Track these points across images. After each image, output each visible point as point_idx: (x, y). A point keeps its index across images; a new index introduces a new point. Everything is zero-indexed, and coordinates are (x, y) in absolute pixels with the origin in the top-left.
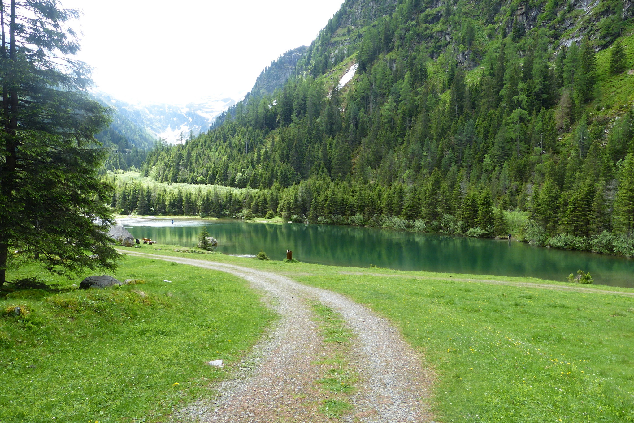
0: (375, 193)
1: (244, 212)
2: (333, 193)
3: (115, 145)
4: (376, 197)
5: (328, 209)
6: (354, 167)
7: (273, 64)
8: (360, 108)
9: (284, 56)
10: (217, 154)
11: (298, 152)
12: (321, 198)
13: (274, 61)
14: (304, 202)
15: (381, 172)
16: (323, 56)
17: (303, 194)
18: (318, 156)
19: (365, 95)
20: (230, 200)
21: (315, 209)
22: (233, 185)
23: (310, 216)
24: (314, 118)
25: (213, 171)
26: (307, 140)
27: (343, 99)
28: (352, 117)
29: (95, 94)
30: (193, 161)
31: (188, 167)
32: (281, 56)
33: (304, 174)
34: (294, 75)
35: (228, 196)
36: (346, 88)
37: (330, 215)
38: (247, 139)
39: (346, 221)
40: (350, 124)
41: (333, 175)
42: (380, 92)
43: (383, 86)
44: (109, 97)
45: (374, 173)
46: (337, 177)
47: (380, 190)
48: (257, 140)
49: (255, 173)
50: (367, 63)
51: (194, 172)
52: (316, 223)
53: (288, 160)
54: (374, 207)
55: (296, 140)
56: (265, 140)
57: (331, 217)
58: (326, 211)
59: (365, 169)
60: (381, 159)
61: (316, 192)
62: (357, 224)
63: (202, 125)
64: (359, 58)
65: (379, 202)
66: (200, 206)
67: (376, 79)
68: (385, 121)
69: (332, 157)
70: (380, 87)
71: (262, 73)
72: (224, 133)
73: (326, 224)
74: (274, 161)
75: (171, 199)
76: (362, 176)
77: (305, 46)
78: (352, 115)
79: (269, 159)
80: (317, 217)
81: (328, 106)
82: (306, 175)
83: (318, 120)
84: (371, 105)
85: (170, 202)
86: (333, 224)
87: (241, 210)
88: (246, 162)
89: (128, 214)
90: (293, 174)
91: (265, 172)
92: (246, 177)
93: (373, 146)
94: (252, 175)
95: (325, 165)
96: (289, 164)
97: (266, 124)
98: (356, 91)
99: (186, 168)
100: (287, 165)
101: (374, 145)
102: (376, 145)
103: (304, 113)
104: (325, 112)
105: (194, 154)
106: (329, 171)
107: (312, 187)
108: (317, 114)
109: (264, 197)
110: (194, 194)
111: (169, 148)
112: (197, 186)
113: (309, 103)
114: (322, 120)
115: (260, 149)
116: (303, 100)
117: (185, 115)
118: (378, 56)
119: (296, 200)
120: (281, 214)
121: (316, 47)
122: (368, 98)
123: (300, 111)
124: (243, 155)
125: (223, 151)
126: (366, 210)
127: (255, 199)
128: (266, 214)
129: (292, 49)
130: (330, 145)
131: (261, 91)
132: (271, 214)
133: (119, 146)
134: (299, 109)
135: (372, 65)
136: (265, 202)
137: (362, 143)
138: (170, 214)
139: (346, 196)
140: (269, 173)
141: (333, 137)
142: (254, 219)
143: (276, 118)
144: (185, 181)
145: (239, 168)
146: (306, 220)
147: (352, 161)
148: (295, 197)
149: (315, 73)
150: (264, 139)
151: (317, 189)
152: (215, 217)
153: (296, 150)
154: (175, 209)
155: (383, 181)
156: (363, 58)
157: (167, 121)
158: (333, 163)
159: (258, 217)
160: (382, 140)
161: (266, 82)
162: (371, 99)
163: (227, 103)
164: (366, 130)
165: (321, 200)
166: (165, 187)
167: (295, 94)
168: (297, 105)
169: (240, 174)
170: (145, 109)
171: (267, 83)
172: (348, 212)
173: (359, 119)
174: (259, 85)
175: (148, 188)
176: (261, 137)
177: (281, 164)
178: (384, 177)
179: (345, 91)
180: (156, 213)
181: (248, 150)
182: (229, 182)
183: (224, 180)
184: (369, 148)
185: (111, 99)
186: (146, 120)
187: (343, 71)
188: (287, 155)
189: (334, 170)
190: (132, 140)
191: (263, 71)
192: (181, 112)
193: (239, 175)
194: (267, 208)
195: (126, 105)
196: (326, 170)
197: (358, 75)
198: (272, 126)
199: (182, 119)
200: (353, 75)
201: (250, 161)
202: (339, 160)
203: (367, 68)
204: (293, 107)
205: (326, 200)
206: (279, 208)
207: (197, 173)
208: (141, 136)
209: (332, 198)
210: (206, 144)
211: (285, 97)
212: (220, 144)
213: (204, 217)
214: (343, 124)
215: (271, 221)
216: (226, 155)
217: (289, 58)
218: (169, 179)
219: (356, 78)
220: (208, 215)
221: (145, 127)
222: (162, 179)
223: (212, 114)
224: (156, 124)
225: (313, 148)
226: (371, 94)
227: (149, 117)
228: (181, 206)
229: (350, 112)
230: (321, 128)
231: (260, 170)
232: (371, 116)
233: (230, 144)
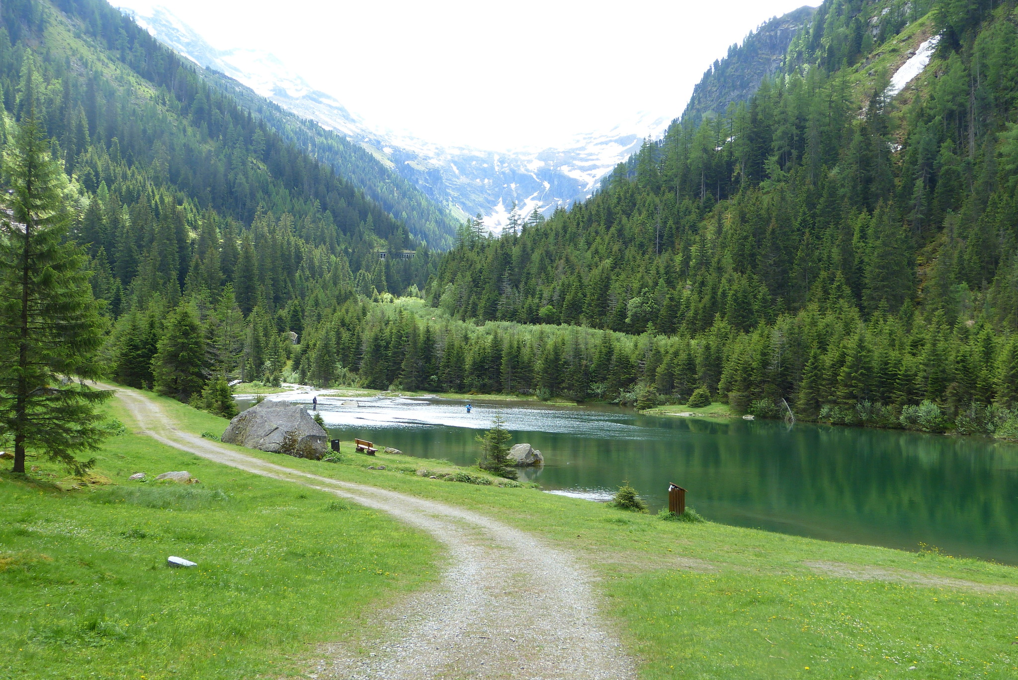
0: (975, 348)
1: (640, 390)
2: (861, 346)
3: (382, 241)
4: (976, 357)
5: (846, 385)
6: (924, 285)
7: (734, 52)
8: (941, 140)
9: (759, 34)
10: (589, 254)
11: (778, 248)
12: (828, 359)
13: (736, 45)
14: (787, 369)
15: (994, 298)
16: (852, 25)
17: (782, 347)
18: (829, 257)
19: (955, 108)
20: (609, 360)
21: (814, 385)
22: (619, 326)
23: (801, 403)
24: (825, 167)
25: (576, 293)
26: (804, 221)
27: (899, 122)
28: (920, 162)
29: (350, 136)
30: (534, 270)
31: (521, 286)
32: (751, 32)
33: (794, 301)
34: (782, 75)
35: (604, 350)
36: (908, 95)
37: (850, 401)
38: (659, 221)
39: (892, 419)
40: (917, 178)
41: (866, 304)
42: (996, 99)
43: (1004, 82)
44: (379, 142)
45: (976, 300)
46: (877, 308)
47: (988, 339)
48: (683, 222)
49: (671, 299)
50: (962, 30)
51: (533, 296)
52: (814, 421)
53: (754, 266)
54: (972, 384)
55: (773, 220)
56: (704, 222)
57: (853, 407)
58: (841, 391)
59: (952, 288)
60: (997, 263)
61: (815, 344)
62: (924, 426)
63: (571, 197)
64: (941, 19)
65: (984, 372)
66: (538, 373)
67: (984, 66)
68: (1008, 167)
69: (866, 260)
70: (995, 86)
71: (707, 75)
72: (609, 208)
73: (841, 424)
74: (720, 269)
75: (476, 356)
76: (943, 307)
77: (810, 8)
78: (920, 156)
79: (707, 264)
80: (818, 406)
81: (857, 137)
82: (796, 305)
83: (834, 172)
84: (972, 130)
85: (474, 363)
86: (859, 425)
87: (631, 386)
88: (653, 272)
89: (383, 388)
90: (764, 300)
91: (696, 297)
92: (652, 308)
93: (973, 231)
94: (665, 303)
95: (848, 279)
96: (755, 277)
97: (707, 185)
98: (932, 98)
99: (517, 287)
100: (750, 279)
101: (976, 229)
102: (982, 229)
103: (800, 157)
104: (850, 152)
105: (536, 257)
106: (857, 294)
107: (806, 330)
108: (831, 157)
109: (689, 355)
110: (528, 345)
111: (486, 243)
112: (537, 328)
113: (811, 133)
114: (842, 170)
115: (688, 244)
116: (798, 127)
117: (535, 177)
118: (992, 12)
119: (765, 364)
120: (726, 396)
121: (834, 6)
122: (963, 114)
123: (790, 153)
124: (647, 256)
125: (602, 249)
126: (948, 393)
127: (666, 360)
128: (691, 395)
129: (779, 16)
130: (862, 231)
131: (704, 115)
132: (701, 396)
133: (390, 243)
134: (786, 149)
135: (975, 35)
136: (690, 366)
137: (946, 224)
138: (473, 390)
139: (894, 354)
140: (707, 298)
141: (871, 211)
142: (662, 408)
143: (732, 171)
144: (513, 316)
145: (636, 285)
146: (790, 413)
147: (920, 271)
148: (764, 354)
149: (831, 63)
150: (700, 221)
151: (819, 336)
152: (572, 400)
153: (774, 244)
154: (483, 379)
155: (1002, 319)
156: (953, 19)
157: (497, 189)
158: (867, 274)
159: (674, 403)
160: (999, 217)
161: (714, 95)
162: (971, 117)
163: (629, 146)
164: (958, 194)
165: (828, 363)
166: (466, 329)
167: (776, 112)
168: (781, 138)
169: (637, 300)
170: (452, 165)
171: (719, 97)
172: (899, 395)
173: (940, 167)
174: (699, 102)
175: (428, 331)
176: (693, 216)
177: (736, 275)
178: (1005, 309)
179: (905, 102)
180: (442, 387)
181: (661, 245)
182: (609, 319)
183: (600, 315)
184: (965, 238)
185: (383, 147)
186: (453, 189)
187: (901, 57)
188: (753, 255)
189: (868, 292)
190: (421, 232)
191: (709, 71)
192: (527, 170)
193: (633, 302)
194: (694, 381)
195: (414, 157)
196: (847, 290)
197: (938, 62)
198: (722, 189)
199: (528, 184)
200: (927, 61)
201: (662, 271)
202: (883, 267)
203: (961, 42)
204: (773, 144)
205: (842, 362)
206: (722, 381)
207: (541, 298)
208: (440, 223)
209: (858, 359)
210: (566, 232)
211: (754, 121)
212: (597, 233)
213: (546, 400)
214: (897, 181)
215: (700, 414)
216: (608, 258)
217: (771, 36)
218: (481, 312)
219: (933, 69)
220: (558, 396)
221: (450, 204)
222: (466, 312)
223: (593, 172)
224: (473, 196)
225: (818, 238)
226: (973, 105)
227: (459, 182)
228: (498, 372)
229: (916, 149)
230: (841, 191)
231: (686, 293)
232: (970, 158)
233: (620, 232)
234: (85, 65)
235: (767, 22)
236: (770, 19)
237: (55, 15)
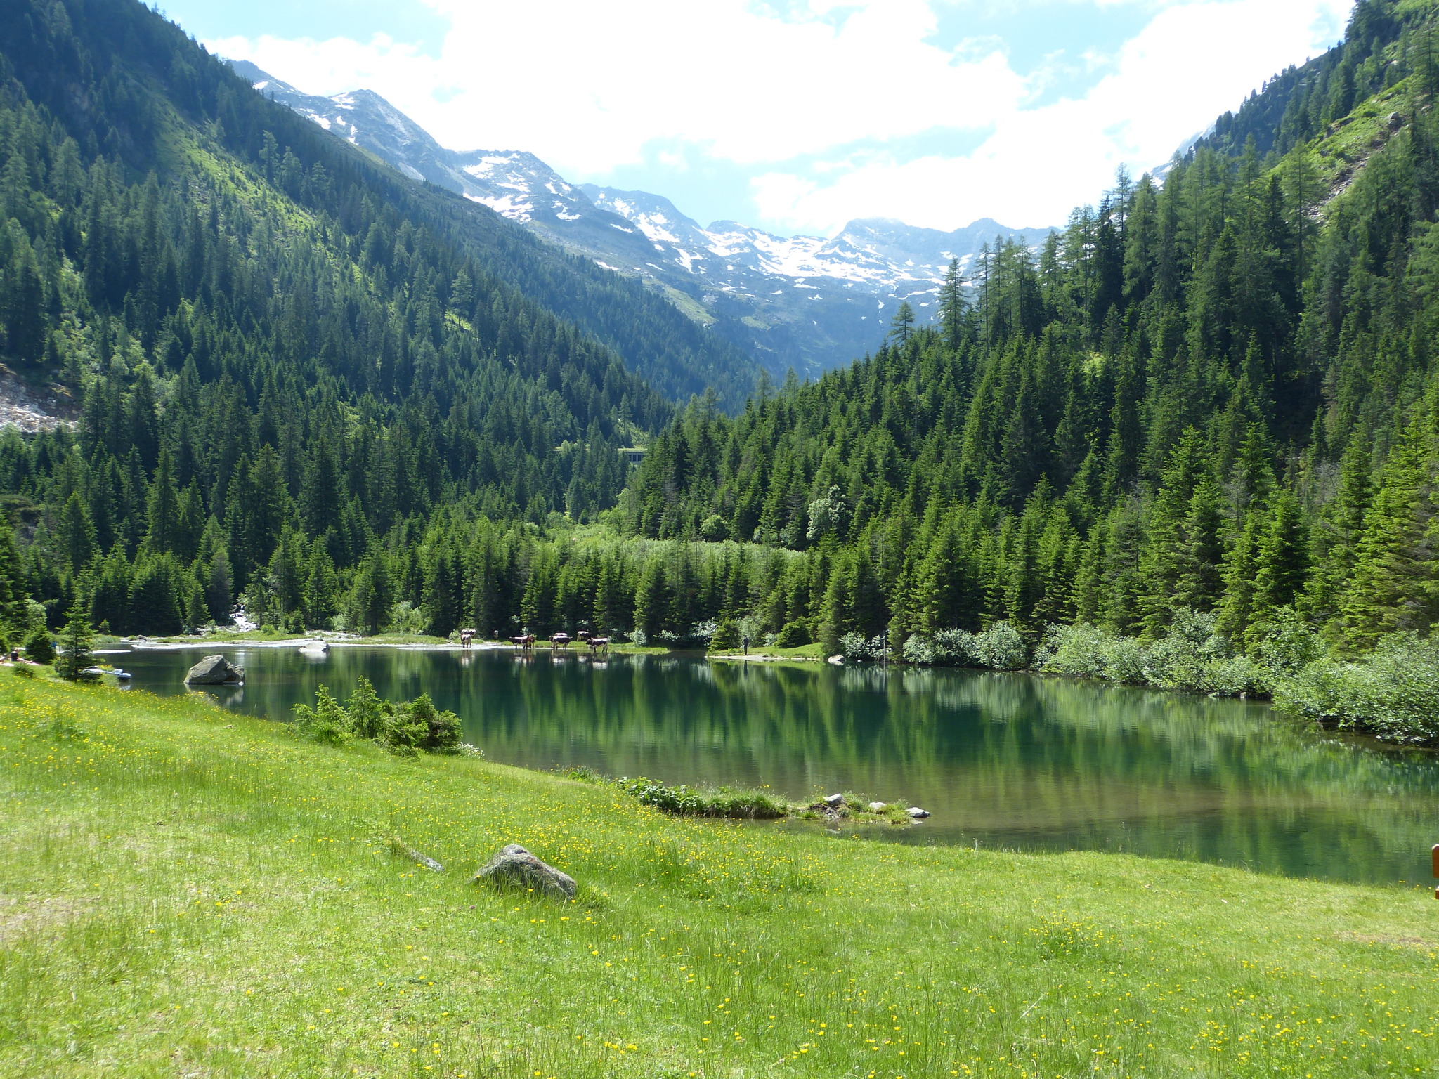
49: (868, 501)
92: (841, 515)
132: (795, 631)
146: (882, 652)
169: (820, 502)
183: (779, 528)
193: (816, 506)
234: (211, 185)
235: (1280, 75)
236: (1284, 71)
237: (173, 114)
